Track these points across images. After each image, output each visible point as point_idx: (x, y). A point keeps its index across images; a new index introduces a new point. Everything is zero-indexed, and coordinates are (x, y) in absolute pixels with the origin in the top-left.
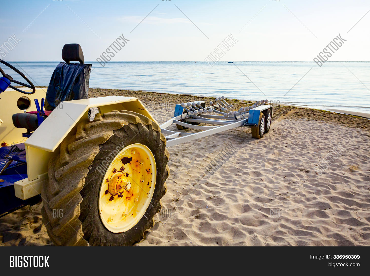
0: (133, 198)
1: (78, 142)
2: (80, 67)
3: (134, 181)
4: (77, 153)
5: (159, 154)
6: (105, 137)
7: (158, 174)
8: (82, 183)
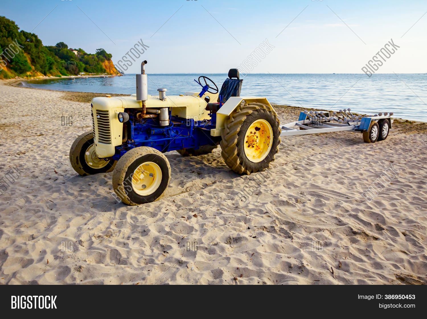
0: (259, 150)
1: (237, 114)
2: (237, 81)
3: (260, 141)
4: (237, 118)
5: (275, 128)
6: (249, 112)
7: (273, 139)
8: (238, 129)
